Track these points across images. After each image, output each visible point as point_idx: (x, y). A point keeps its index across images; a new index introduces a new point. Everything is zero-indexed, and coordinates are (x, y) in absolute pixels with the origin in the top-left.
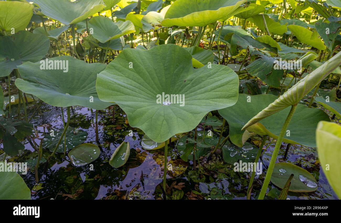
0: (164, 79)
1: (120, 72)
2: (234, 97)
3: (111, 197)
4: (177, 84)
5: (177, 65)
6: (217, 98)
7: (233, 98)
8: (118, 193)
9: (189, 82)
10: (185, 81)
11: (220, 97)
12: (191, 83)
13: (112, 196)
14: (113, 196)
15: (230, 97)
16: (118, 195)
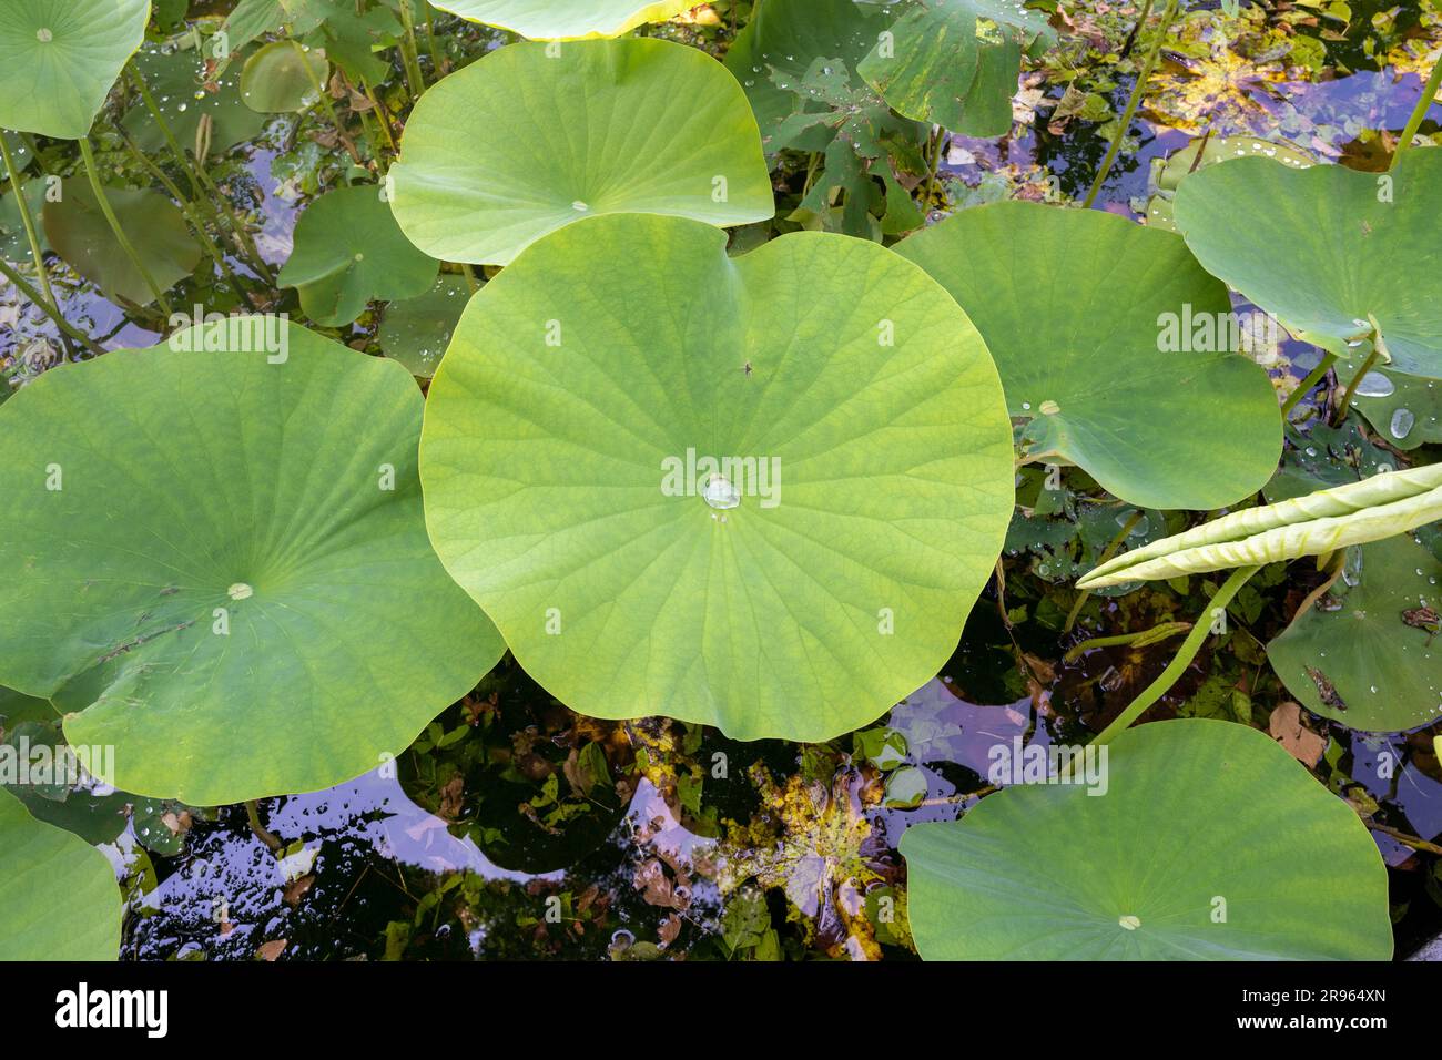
0: (659, 393)
1: (490, 472)
2: (999, 446)
3: (578, 758)
4: (720, 392)
5: (684, 306)
6: (934, 457)
7: (993, 450)
8: (589, 733)
9: (768, 373)
10: (748, 369)
11: (944, 453)
12: (777, 377)
13: (579, 749)
14: (583, 751)
15: (982, 448)
16: (597, 739)
